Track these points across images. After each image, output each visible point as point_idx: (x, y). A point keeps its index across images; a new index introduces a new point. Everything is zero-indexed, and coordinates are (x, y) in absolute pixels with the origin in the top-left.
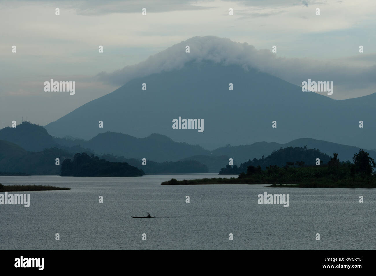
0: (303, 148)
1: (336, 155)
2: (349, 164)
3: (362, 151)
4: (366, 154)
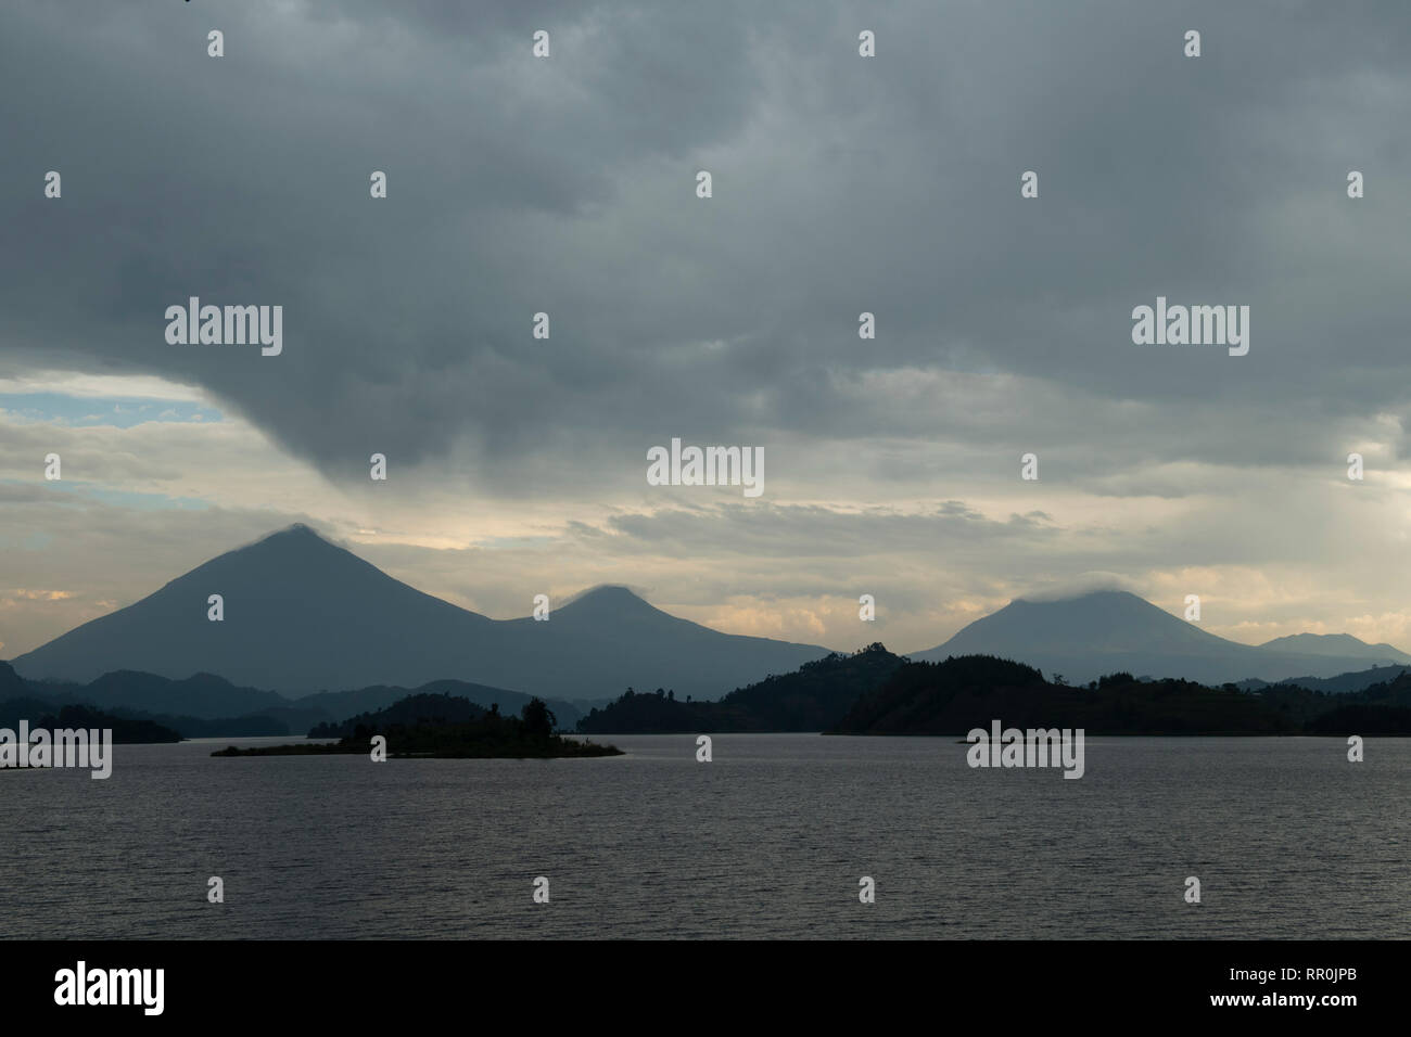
1: (495, 707)
2: (515, 720)
3: (537, 700)
4: (542, 705)
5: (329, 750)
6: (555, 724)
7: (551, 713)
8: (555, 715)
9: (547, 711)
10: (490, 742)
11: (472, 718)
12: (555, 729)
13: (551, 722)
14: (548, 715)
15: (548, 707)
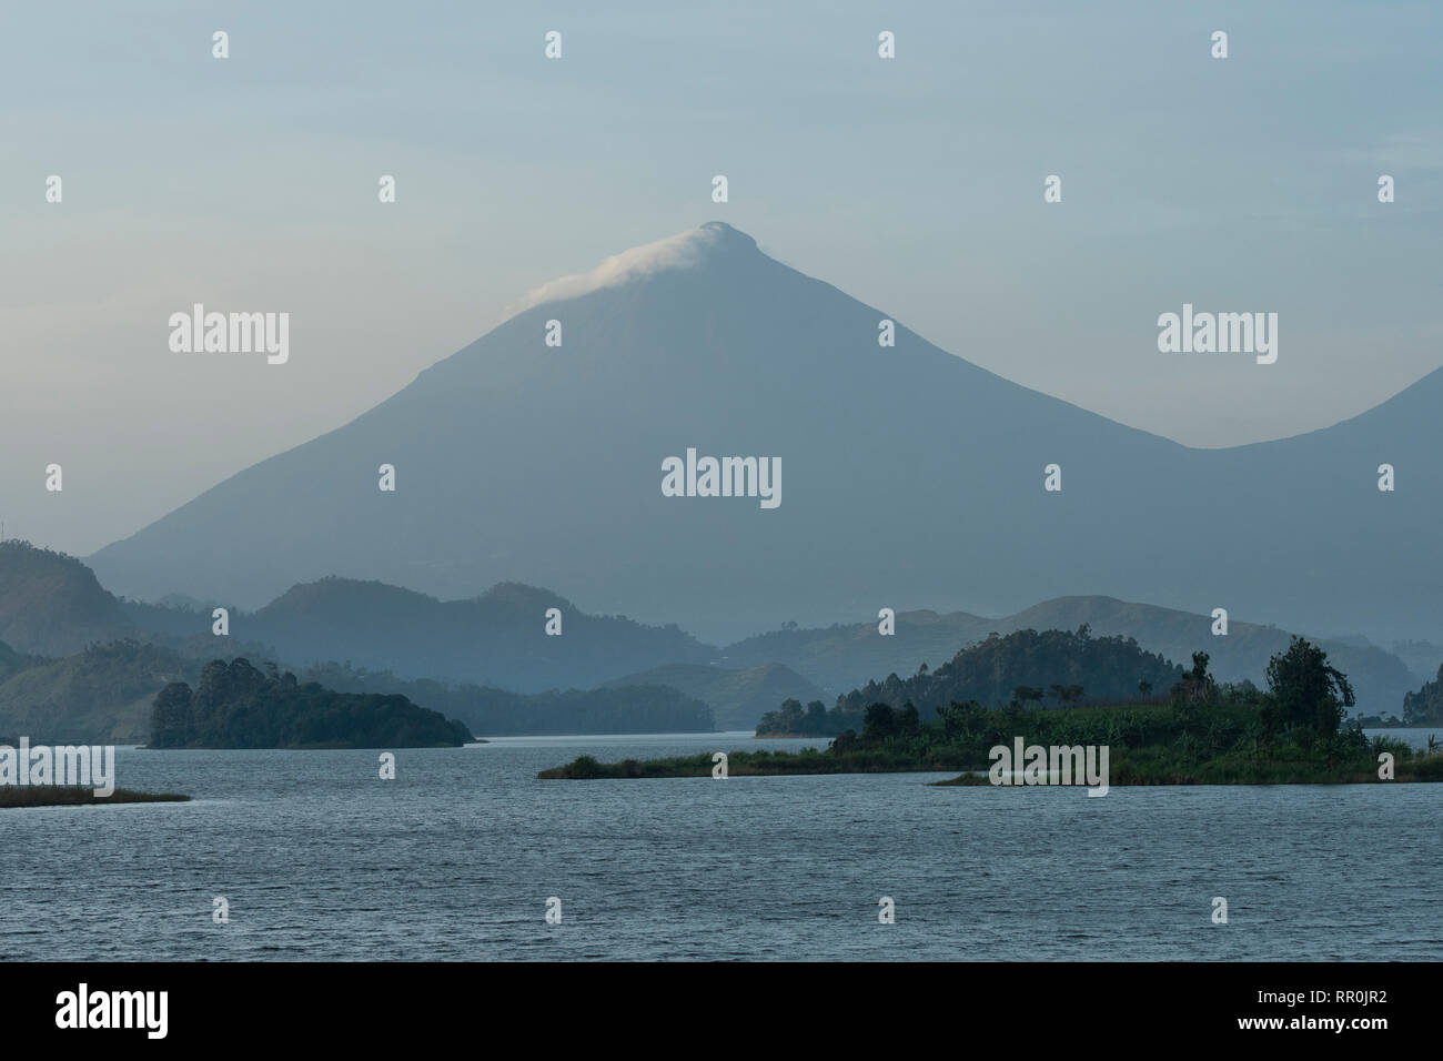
0: (1075, 632)
2: (1250, 694)
3: (1302, 644)
4: (1318, 656)
5: (808, 764)
6: (1349, 701)
7: (1338, 675)
8: (1350, 680)
9: (1330, 670)
10: (1191, 747)
11: (1145, 687)
12: (1352, 713)
13: (1340, 696)
14: (1332, 678)
15: (1333, 661)
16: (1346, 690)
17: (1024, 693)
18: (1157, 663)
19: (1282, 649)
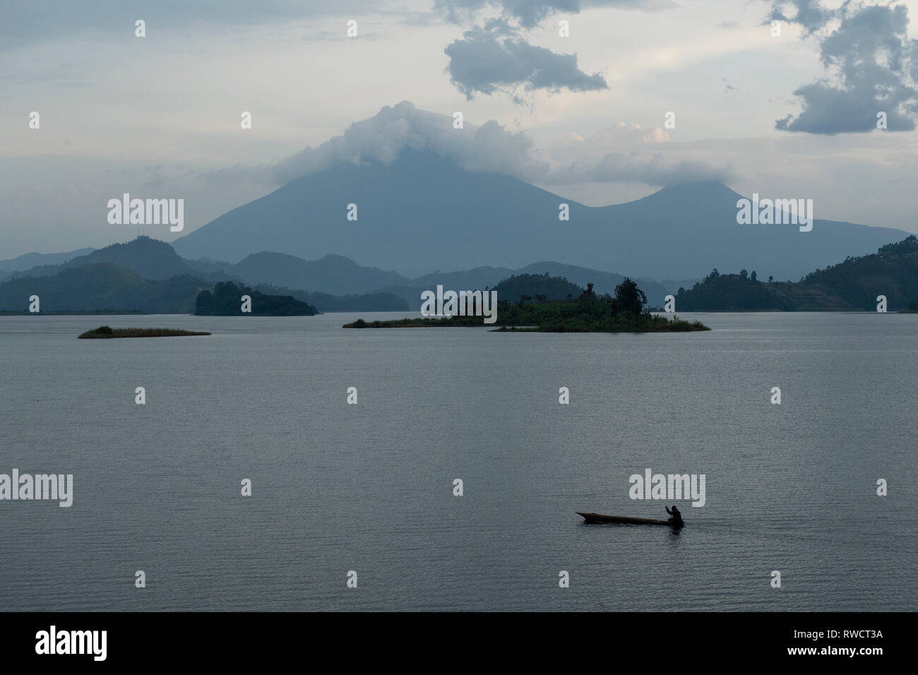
0: (544, 275)
1: (590, 286)
2: (607, 299)
3: (628, 280)
4: (634, 285)
6: (645, 302)
7: (641, 292)
8: (645, 294)
9: (638, 290)
10: (586, 318)
11: (570, 296)
12: (645, 306)
13: (642, 300)
14: (639, 293)
15: (639, 287)
16: (644, 298)
17: (525, 298)
18: (574, 287)
19: (621, 282)
